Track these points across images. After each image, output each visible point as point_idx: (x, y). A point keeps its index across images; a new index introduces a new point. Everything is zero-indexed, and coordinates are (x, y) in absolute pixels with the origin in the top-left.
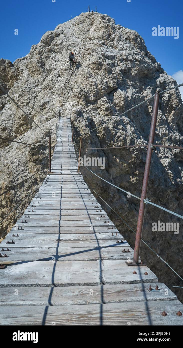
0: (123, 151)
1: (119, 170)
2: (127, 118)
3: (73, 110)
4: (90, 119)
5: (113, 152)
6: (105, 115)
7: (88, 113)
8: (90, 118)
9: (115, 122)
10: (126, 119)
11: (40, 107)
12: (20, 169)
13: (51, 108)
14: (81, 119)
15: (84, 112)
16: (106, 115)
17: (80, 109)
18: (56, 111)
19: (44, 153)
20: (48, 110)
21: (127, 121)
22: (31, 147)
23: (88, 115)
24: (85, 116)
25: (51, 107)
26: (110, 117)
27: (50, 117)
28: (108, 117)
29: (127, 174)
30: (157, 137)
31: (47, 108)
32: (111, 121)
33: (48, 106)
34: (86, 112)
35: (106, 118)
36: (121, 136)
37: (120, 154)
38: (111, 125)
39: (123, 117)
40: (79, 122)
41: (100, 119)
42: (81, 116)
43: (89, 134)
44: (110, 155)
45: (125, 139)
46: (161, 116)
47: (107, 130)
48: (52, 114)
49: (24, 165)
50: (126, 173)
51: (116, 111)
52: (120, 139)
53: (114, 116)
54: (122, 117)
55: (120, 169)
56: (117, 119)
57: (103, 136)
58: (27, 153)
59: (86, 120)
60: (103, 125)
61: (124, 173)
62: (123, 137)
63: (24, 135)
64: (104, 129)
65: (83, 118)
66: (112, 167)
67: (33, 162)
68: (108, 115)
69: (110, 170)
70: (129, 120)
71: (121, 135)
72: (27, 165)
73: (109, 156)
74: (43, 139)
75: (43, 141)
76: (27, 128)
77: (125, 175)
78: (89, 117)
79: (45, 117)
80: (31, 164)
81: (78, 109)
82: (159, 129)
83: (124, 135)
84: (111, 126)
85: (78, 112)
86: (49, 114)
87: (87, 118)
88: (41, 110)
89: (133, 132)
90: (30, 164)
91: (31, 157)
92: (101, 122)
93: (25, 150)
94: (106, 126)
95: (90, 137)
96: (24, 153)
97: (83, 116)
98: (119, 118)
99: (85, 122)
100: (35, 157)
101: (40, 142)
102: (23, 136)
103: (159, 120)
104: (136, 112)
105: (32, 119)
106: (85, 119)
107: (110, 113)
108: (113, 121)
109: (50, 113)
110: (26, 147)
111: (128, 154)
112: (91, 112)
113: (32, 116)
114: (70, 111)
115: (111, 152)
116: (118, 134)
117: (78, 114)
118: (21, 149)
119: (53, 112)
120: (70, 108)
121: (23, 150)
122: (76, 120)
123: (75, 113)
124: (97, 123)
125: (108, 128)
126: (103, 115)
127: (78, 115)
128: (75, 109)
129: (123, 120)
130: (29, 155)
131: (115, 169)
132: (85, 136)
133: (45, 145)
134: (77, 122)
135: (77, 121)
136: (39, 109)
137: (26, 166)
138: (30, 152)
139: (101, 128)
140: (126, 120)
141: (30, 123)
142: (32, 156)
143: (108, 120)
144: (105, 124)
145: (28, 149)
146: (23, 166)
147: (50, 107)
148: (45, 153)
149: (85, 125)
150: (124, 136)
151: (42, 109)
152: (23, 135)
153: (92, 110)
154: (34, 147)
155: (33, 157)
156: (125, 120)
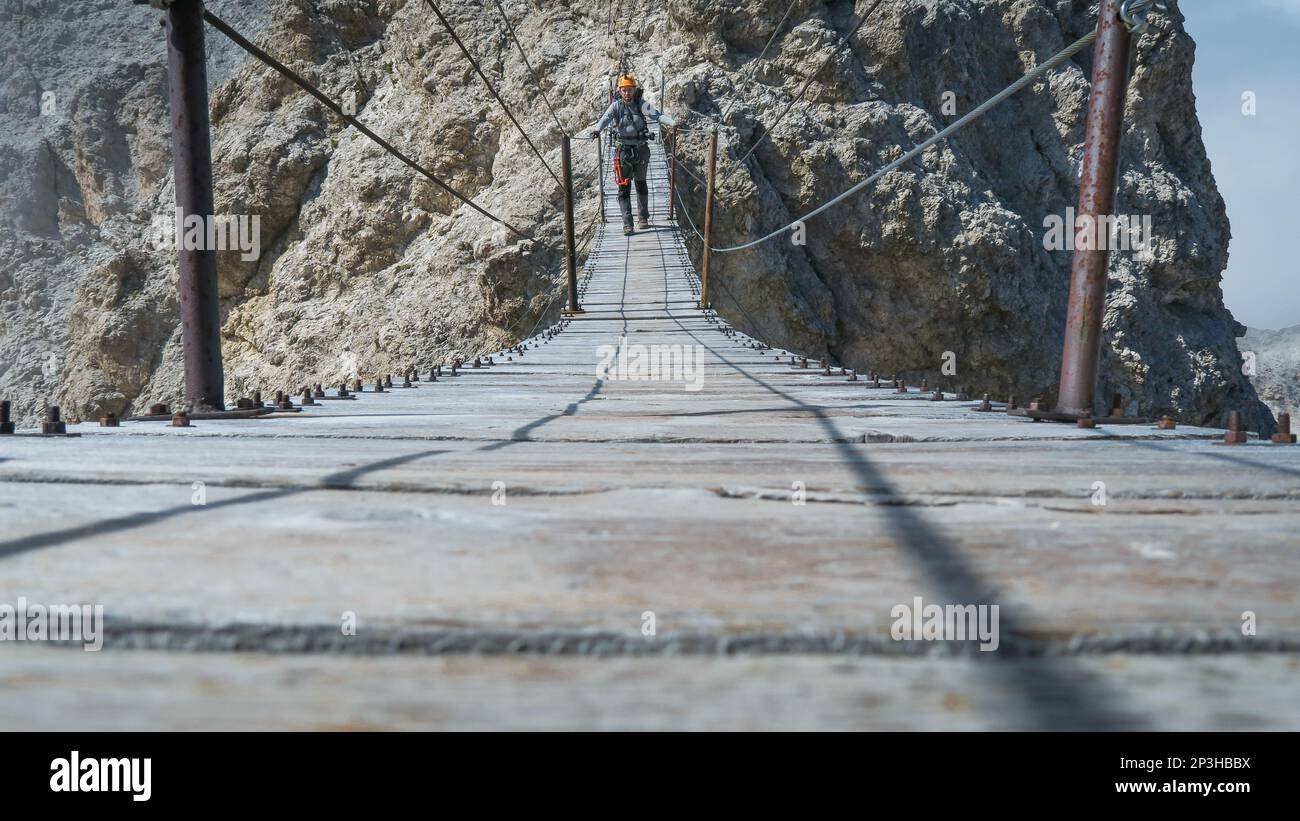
0: (905, 265)
1: (889, 349)
2: (920, 111)
3: (669, 85)
4: (748, 124)
5: (858, 270)
6: (817, 102)
7: (739, 97)
8: (749, 117)
9: (865, 129)
10: (914, 115)
11: (526, 83)
12: (448, 360)
13: (572, 86)
14: (708, 125)
15: (720, 94)
16: (823, 99)
17: (702, 78)
18: (597, 93)
19: (548, 285)
20: (562, 93)
21: (922, 122)
22: (491, 258)
23: (739, 105)
24: (728, 107)
25: (574, 80)
26: (840, 107)
27: (570, 126)
28: (833, 110)
29: (928, 368)
30: (1064, 195)
31: (557, 88)
32: (848, 127)
33: (561, 78)
34: (732, 91)
35: (822, 113)
36: (892, 194)
37: (892, 275)
38: (849, 145)
39: (899, 105)
40: (698, 139)
41: (795, 122)
42: (706, 112)
43: (748, 191)
44: (846, 281)
45: (913, 205)
46: (1079, 92)
47: (827, 166)
48: (579, 108)
49: (465, 340)
50: (923, 364)
51: (870, 79)
52: (891, 208)
53: (857, 101)
54: (895, 106)
55: (893, 346)
56: (872, 116)
57: (814, 197)
58: (474, 286)
59: (732, 128)
60: (808, 148)
61: (914, 365)
62: (902, 195)
63: (459, 212)
64: (816, 165)
65: (716, 120)
66: (858, 341)
67: (501, 324)
68: (832, 102)
69: (845, 352)
70: (928, 117)
71: (893, 189)
72: (477, 340)
73: (841, 286)
74: (541, 220)
75: (543, 228)
76: (470, 182)
77: (918, 373)
78: (746, 111)
79: (549, 125)
80: (494, 333)
81: (695, 77)
82: (1073, 155)
83: (907, 185)
84: (844, 149)
85: (696, 91)
86: (562, 113)
87: (737, 118)
88: (530, 99)
89: (949, 174)
90: (489, 333)
91: (492, 302)
92: (801, 133)
93: (464, 273)
94: (825, 150)
95: (751, 203)
96: (461, 290)
97: (718, 110)
98: (882, 111)
99: (729, 134)
100: (508, 304)
101: (528, 233)
102: (457, 217)
103: (1074, 111)
104: (960, 82)
105: (491, 141)
106: (724, 124)
107: (841, 88)
108: (852, 126)
109: (568, 108)
110: (471, 260)
111: (928, 274)
112: (754, 92)
113: (491, 126)
114: (659, 92)
115: (852, 271)
116: (883, 187)
117: (693, 100)
118: (446, 272)
119: (581, 100)
120: (658, 79)
121: (457, 277)
122: (682, 127)
123: (680, 100)
124: (781, 139)
125: (832, 157)
126: (806, 104)
127: (695, 106)
128: (681, 80)
129: (901, 119)
130: (484, 295)
131: (871, 345)
132: (731, 200)
133: (555, 246)
134: (689, 139)
135: (693, 134)
136: (521, 94)
137: (470, 345)
138: (486, 283)
139: (802, 160)
140: (918, 121)
141: (482, 158)
142: (496, 300)
143: (831, 123)
144: (820, 143)
145: (480, 268)
146: (459, 343)
147: (569, 83)
148: (554, 282)
149: (728, 149)
150: (907, 192)
151: (536, 93)
152: (454, 213)
153: (757, 80)
154: (504, 259)
155: (501, 301)
156: (912, 120)
